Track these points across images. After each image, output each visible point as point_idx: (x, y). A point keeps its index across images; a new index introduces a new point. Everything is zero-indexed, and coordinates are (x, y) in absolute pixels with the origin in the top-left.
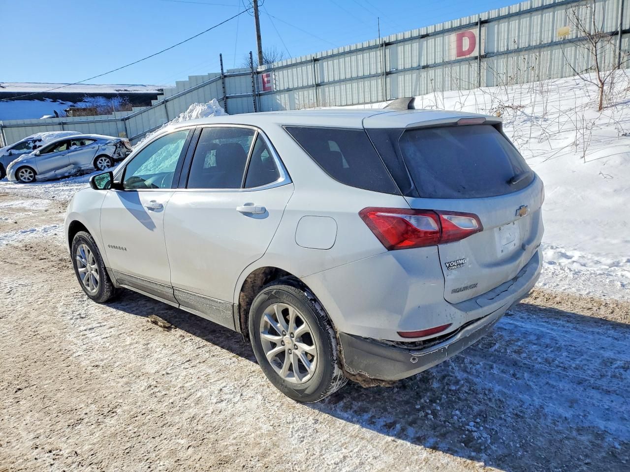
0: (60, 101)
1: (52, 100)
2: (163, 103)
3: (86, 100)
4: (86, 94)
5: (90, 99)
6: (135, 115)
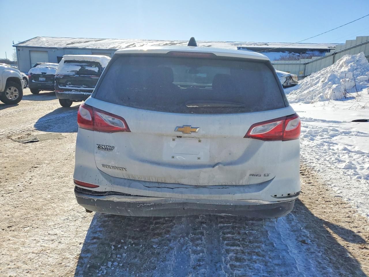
0: (293, 53)
1: (289, 52)
2: (333, 54)
3: (307, 53)
4: (309, 49)
5: (310, 52)
6: (313, 62)
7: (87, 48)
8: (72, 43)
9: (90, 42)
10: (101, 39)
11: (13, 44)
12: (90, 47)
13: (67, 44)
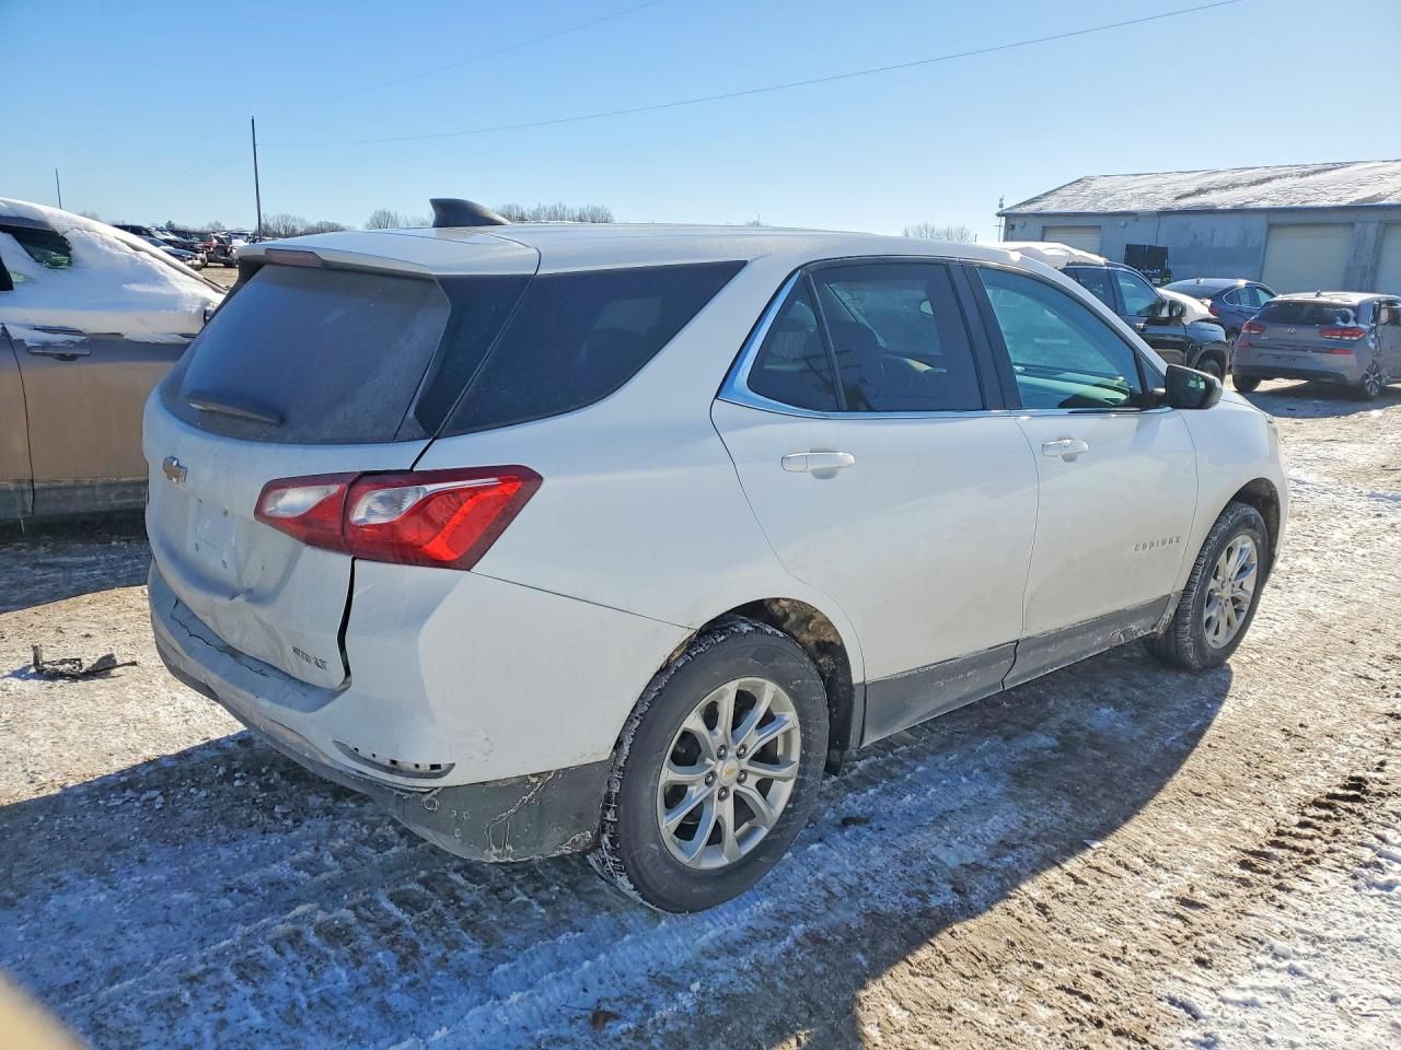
7: (1251, 206)
8: (1200, 191)
9: (1275, 182)
10: (1329, 166)
11: (1000, 210)
12: (1264, 204)
13: (1177, 198)
